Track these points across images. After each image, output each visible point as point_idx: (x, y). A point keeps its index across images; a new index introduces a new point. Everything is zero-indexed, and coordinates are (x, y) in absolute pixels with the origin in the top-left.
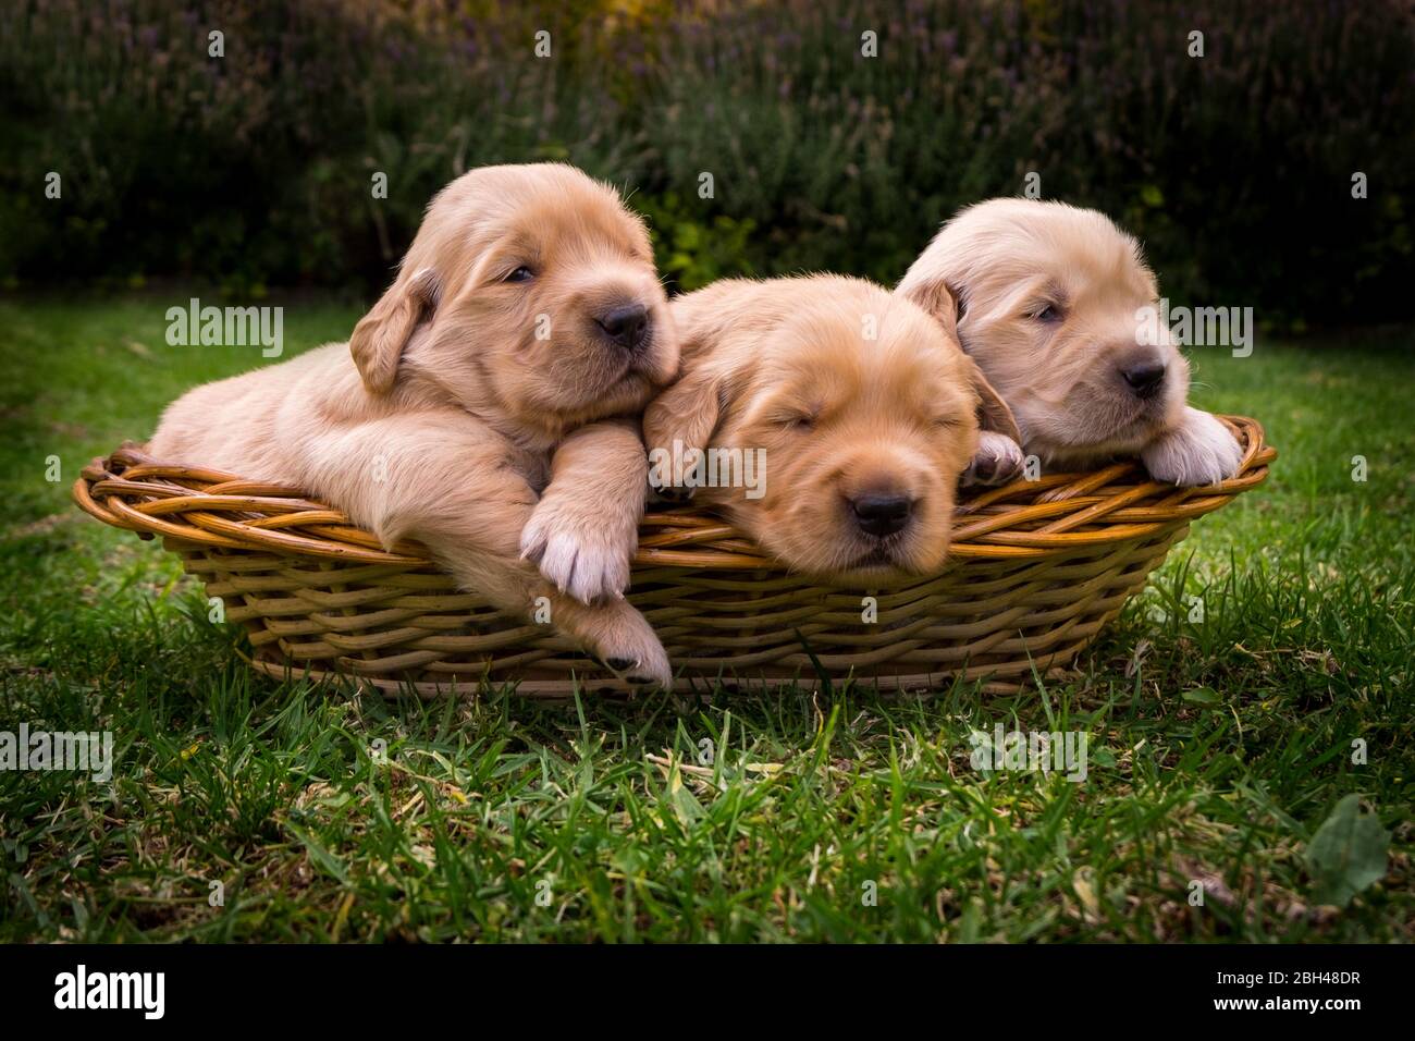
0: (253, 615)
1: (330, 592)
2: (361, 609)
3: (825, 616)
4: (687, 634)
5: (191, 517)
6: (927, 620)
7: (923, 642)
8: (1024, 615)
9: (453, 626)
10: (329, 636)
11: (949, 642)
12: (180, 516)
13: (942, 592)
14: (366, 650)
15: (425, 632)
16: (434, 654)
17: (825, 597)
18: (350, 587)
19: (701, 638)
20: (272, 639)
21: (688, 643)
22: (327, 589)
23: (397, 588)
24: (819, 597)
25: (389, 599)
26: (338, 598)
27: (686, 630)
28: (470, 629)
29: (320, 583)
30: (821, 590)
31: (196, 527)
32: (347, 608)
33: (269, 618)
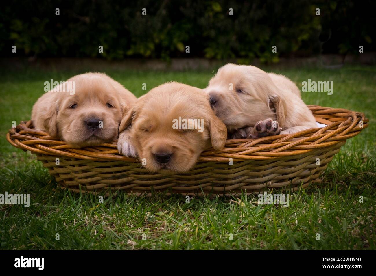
0: (56, 173)
1: (75, 167)
2: (84, 171)
3: (214, 175)
4: (176, 180)
5: (36, 145)
6: (245, 177)
7: (246, 184)
8: (278, 176)
9: (109, 177)
10: (76, 179)
11: (254, 184)
12: (33, 145)
13: (248, 169)
14: (86, 183)
15: (102, 178)
16: (105, 184)
17: (213, 170)
18: (80, 165)
19: (179, 181)
20: (62, 180)
21: (176, 183)
22: (74, 166)
23: (93, 166)
24: (211, 170)
25: (91, 169)
26: (77, 168)
27: (175, 179)
28: (114, 178)
29: (72, 164)
30: (211, 168)
31: (37, 148)
32: (80, 171)
33: (60, 174)
